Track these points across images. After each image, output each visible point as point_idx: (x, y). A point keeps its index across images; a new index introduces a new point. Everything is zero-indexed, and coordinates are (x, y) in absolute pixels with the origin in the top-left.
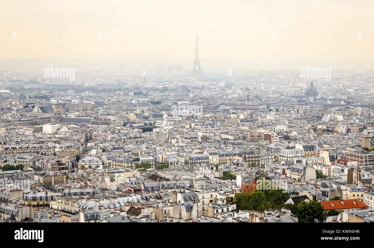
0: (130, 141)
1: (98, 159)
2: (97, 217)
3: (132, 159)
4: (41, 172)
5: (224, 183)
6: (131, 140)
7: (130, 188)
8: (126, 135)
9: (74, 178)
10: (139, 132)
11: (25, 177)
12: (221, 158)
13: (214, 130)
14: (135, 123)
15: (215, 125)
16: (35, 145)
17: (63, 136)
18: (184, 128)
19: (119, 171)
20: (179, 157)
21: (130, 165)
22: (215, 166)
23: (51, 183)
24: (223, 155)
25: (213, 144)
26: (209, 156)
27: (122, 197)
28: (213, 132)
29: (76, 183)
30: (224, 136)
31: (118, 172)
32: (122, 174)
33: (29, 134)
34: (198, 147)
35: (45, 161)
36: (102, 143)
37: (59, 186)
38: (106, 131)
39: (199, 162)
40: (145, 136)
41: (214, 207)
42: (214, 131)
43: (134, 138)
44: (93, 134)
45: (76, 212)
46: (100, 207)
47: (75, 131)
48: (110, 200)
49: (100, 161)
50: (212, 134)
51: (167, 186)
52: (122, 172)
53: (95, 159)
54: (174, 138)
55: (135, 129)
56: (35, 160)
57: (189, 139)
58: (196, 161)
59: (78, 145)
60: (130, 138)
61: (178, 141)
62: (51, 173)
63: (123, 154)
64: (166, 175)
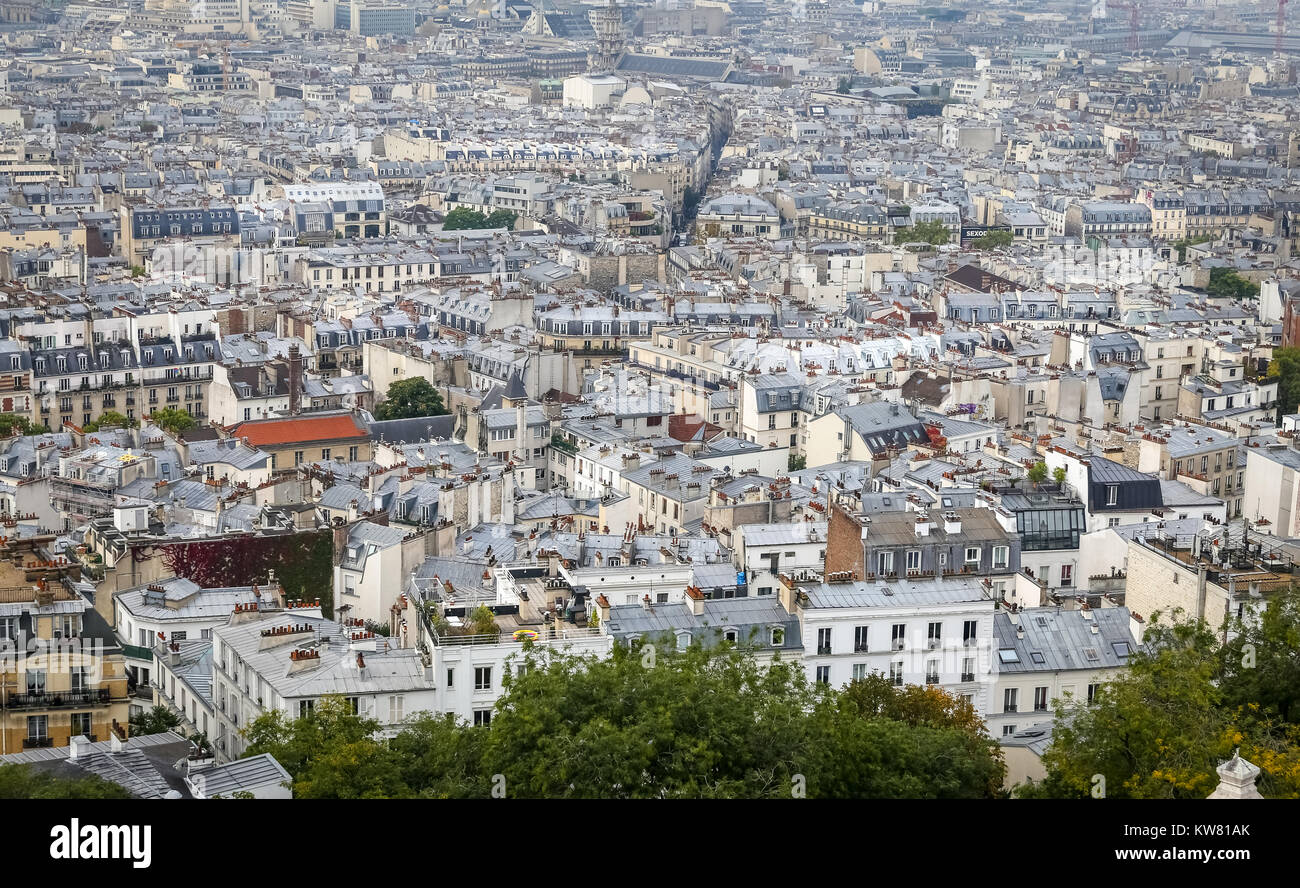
0: (867, 144)
1: (765, 204)
2: (799, 401)
3: (885, 210)
4: (580, 240)
5: (1219, 308)
6: (872, 141)
7: (896, 308)
8: (853, 126)
9: (690, 265)
10: (895, 116)
11: (527, 253)
12: (1194, 221)
13: (1160, 119)
14: (881, 84)
15: (1164, 103)
16: (549, 147)
17: (635, 119)
18: (1053, 107)
19: (843, 247)
20: (1044, 210)
21: (875, 229)
22: (1177, 248)
23: (617, 279)
24: (1202, 210)
25: (1161, 168)
26: (1153, 210)
27: (879, 336)
28: (1159, 128)
29: (708, 283)
30: (1199, 143)
31: (841, 252)
32: (854, 260)
33: (518, 108)
34: (1109, 176)
35: (588, 201)
36: (771, 149)
37: (644, 290)
38: (782, 108)
39: (1115, 232)
40: (920, 130)
41: (1200, 391)
42: (1160, 124)
43: (880, 136)
44: (736, 115)
45: (721, 379)
46: (811, 368)
47: (674, 103)
48: (838, 346)
49: (771, 209)
50: (1154, 135)
51: (1026, 309)
52: (855, 252)
53: (755, 201)
54: (1022, 143)
55: (879, 106)
56: (552, 196)
57: (1073, 147)
58: (1106, 228)
59: (689, 151)
60: (868, 136)
61: (1037, 153)
62: (615, 244)
63: (851, 190)
64: (1008, 269)
